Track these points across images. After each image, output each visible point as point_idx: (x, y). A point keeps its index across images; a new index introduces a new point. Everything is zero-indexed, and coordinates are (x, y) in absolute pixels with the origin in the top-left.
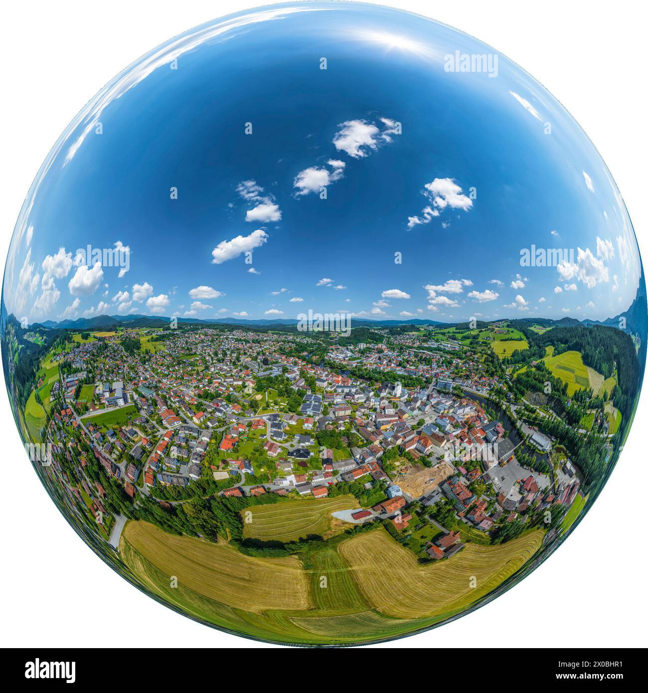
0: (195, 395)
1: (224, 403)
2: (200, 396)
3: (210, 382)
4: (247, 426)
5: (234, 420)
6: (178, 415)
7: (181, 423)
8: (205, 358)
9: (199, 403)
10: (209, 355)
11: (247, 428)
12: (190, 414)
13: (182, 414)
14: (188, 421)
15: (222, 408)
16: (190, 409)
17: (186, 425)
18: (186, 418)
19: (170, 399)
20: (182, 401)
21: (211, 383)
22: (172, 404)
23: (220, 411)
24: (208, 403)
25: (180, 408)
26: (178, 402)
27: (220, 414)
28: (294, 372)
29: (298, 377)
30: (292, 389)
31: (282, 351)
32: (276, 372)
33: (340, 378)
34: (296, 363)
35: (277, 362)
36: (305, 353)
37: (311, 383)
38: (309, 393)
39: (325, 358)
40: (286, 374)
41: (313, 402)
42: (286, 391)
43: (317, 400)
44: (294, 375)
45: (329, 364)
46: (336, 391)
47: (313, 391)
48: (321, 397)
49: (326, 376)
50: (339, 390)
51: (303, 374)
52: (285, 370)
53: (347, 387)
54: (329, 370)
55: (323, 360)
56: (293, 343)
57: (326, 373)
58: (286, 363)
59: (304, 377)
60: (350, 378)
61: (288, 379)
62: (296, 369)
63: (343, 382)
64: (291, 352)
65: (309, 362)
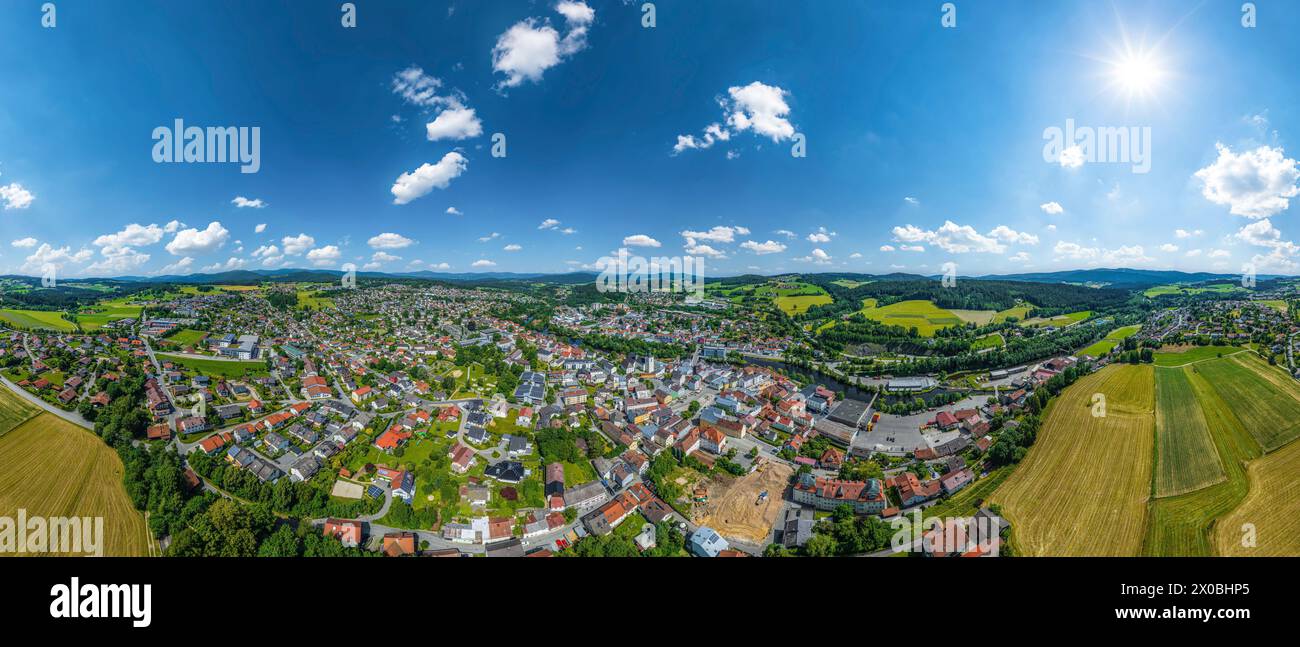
0: (366, 364)
1: (405, 378)
2: (373, 366)
3: (392, 349)
4: (432, 415)
5: (414, 404)
6: (330, 385)
7: (330, 396)
8: (389, 319)
9: (369, 374)
10: (396, 316)
11: (431, 419)
12: (351, 387)
13: (337, 385)
14: (343, 395)
15: (400, 385)
16: (353, 380)
17: (337, 400)
18: (341, 391)
19: (326, 364)
20: (344, 370)
21: (394, 350)
22: (328, 371)
23: (397, 389)
24: (382, 376)
25: (337, 377)
26: (338, 369)
27: (395, 394)
28: (508, 340)
29: (513, 348)
30: (504, 364)
31: (494, 313)
32: (485, 340)
33: (570, 349)
34: (511, 329)
35: (487, 327)
36: (524, 316)
37: (531, 356)
38: (528, 369)
39: (550, 322)
40: (498, 343)
41: (533, 383)
42: (496, 366)
43: (538, 380)
44: (508, 344)
45: (555, 330)
46: (564, 367)
47: (534, 368)
48: (544, 376)
49: (551, 346)
50: (569, 366)
51: (520, 344)
52: (497, 338)
53: (579, 361)
54: (555, 338)
55: (547, 325)
56: (508, 303)
57: (551, 342)
58: (498, 328)
59: (521, 348)
60: (583, 349)
61: (500, 350)
62: (511, 336)
63: (574, 354)
64: (505, 314)
65: (529, 327)
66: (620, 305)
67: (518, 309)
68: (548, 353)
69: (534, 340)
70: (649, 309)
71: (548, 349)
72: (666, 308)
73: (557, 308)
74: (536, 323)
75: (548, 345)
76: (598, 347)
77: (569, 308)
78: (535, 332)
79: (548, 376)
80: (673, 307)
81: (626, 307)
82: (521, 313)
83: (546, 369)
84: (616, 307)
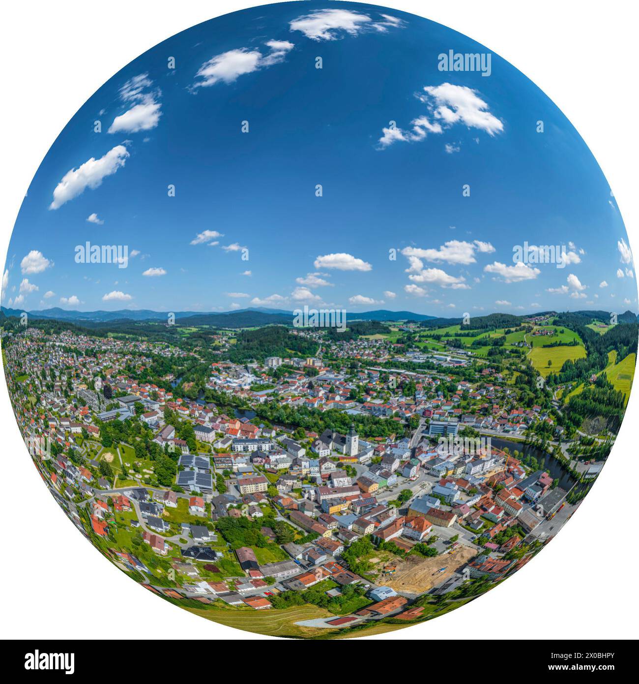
1: (69, 463)
3: (46, 425)
4: (109, 505)
5: (89, 493)
11: (110, 509)
15: (69, 471)
21: (48, 426)
27: (71, 482)
28: (154, 413)
29: (162, 423)
30: (155, 444)
31: (131, 372)
32: (126, 412)
33: (238, 425)
34: (155, 397)
35: (124, 394)
36: (169, 378)
37: (186, 434)
38: (186, 452)
39: (208, 386)
40: (142, 416)
41: (196, 470)
42: (147, 448)
43: (201, 464)
44: (155, 418)
45: (214, 397)
46: (232, 449)
47: (193, 449)
48: (208, 459)
49: (212, 420)
50: (240, 447)
51: (169, 417)
52: (140, 409)
53: (253, 441)
54: (215, 410)
55: (203, 391)
56: (148, 356)
57: (211, 415)
58: (138, 393)
59: (172, 423)
60: (257, 424)
61: (146, 426)
62: (156, 407)
63: (245, 432)
64: (145, 374)
65: (179, 394)
66: (310, 361)
67: (162, 366)
68: (208, 431)
69: (187, 412)
70: (353, 366)
71: (208, 424)
72: (379, 364)
73: (215, 366)
74: (187, 387)
75: (207, 419)
76: (278, 422)
77: (233, 366)
78: (187, 400)
79: (213, 460)
80: (388, 364)
81: (318, 364)
82: (166, 372)
83: (210, 451)
84: (303, 364)
